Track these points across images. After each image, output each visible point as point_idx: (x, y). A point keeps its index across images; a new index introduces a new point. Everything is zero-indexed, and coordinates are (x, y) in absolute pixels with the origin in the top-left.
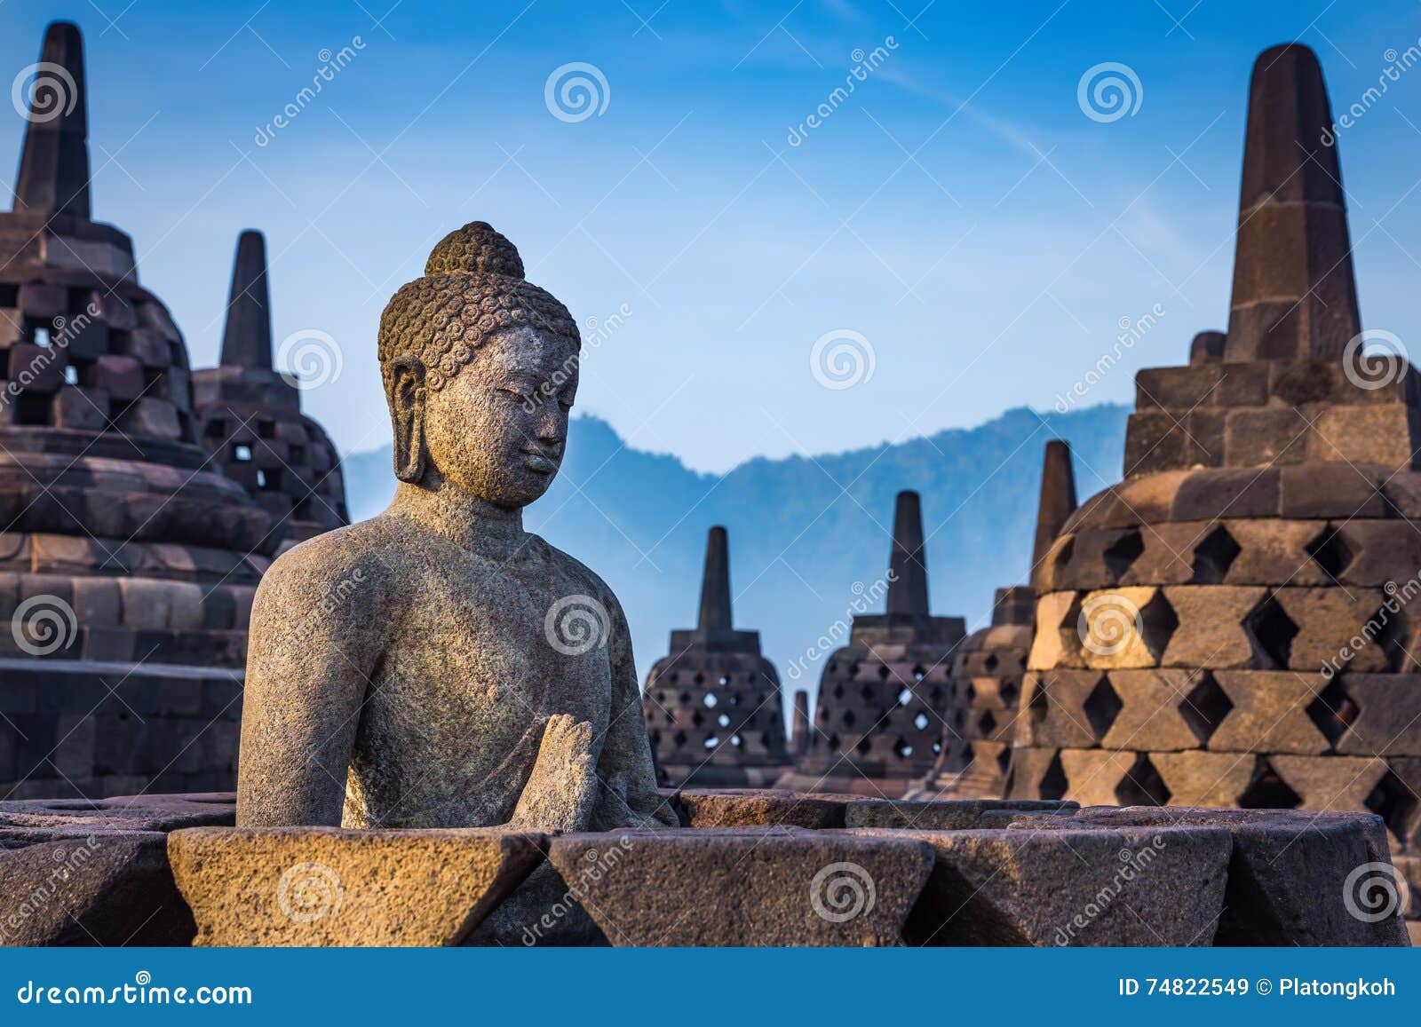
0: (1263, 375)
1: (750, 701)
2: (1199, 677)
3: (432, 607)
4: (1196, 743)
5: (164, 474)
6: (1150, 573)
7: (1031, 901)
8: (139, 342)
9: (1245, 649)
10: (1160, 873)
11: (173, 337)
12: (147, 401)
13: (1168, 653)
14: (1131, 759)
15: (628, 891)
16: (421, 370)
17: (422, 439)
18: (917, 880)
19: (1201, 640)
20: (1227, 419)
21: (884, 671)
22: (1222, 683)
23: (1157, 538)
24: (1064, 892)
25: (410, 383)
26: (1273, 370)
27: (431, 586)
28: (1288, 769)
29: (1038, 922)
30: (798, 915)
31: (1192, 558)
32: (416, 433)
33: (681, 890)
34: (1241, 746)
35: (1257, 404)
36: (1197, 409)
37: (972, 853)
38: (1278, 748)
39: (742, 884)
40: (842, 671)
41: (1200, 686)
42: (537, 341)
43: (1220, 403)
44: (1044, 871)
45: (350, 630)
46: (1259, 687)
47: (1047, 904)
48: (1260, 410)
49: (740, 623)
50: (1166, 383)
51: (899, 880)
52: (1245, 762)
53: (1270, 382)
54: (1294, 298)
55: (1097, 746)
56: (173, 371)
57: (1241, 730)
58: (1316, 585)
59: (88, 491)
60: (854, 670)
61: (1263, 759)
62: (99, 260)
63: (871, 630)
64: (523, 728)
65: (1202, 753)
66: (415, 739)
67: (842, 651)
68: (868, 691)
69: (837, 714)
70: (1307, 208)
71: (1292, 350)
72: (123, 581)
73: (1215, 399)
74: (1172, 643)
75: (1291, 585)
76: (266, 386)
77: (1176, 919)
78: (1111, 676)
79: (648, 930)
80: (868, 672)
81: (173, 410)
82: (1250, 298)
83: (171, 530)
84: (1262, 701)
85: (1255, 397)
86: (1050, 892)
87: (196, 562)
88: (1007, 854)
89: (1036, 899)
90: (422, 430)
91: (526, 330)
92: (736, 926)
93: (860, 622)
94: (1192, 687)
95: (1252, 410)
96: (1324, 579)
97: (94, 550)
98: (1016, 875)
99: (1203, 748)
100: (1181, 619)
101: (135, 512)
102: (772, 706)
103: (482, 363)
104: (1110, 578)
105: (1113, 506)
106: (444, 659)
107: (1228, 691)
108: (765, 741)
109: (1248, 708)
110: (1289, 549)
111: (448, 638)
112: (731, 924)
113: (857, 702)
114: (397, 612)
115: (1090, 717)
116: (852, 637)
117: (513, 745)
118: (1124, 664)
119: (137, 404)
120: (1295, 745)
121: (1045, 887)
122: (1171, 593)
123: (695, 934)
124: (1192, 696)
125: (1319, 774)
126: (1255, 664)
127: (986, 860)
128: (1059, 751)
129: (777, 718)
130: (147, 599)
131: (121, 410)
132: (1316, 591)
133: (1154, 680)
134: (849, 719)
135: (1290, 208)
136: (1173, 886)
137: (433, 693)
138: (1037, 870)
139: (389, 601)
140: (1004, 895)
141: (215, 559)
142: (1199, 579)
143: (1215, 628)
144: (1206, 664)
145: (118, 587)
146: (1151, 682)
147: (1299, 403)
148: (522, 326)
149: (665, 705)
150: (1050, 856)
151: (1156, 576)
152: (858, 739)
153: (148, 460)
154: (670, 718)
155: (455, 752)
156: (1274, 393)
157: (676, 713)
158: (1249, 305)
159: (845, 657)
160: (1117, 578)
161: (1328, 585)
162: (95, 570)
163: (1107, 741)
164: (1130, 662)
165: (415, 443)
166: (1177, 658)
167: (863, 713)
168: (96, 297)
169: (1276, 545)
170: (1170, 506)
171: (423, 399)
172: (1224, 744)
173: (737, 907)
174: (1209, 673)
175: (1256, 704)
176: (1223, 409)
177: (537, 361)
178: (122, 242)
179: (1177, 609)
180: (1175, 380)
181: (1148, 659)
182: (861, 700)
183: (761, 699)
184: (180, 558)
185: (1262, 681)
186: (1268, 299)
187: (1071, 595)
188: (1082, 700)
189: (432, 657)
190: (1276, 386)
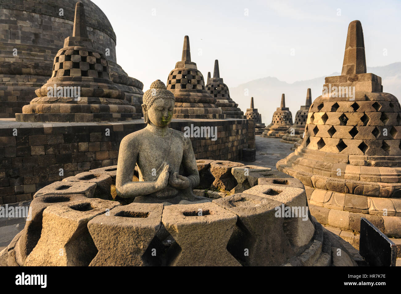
0: (346, 77)
1: (287, 117)
2: (331, 126)
3: (146, 146)
4: (330, 137)
5: (200, 94)
6: (324, 110)
7: (181, 237)
8: (197, 77)
9: (339, 122)
10: (215, 229)
11: (202, 76)
12: (198, 85)
13: (326, 122)
14: (320, 139)
15: (98, 233)
16: (146, 106)
17: (148, 117)
18: (153, 234)
19: (332, 121)
20: (340, 84)
21: (305, 113)
22: (335, 128)
23: (325, 105)
24: (189, 235)
25: (145, 108)
26: (348, 76)
27: (146, 142)
28: (345, 141)
29: (182, 242)
30: (128, 240)
31: (331, 108)
32: (147, 116)
33: (107, 234)
34: (337, 137)
35: (345, 82)
36: (335, 83)
37: (169, 227)
38: (344, 138)
39: (118, 233)
40: (299, 113)
41: (331, 128)
42: (163, 101)
43: (339, 82)
44: (184, 231)
45: (131, 150)
46: (341, 128)
47: (185, 238)
48: (346, 83)
49: (286, 107)
50: (330, 79)
51: (150, 234)
52: (338, 140)
53: (348, 79)
54: (354, 64)
55: (315, 136)
56: (201, 81)
57: (338, 135)
58: (352, 112)
59: (190, 97)
60: (300, 113)
61: (341, 140)
62: (192, 67)
63: (303, 108)
64: (161, 164)
65: (331, 138)
66: (145, 166)
67: (299, 111)
68: (302, 116)
69: (298, 119)
70: (357, 48)
71: (352, 73)
72: (194, 108)
73: (338, 81)
74: (327, 121)
75: (348, 112)
76: (219, 80)
77: (218, 239)
78: (317, 126)
79: (101, 241)
80: (302, 114)
81: (201, 85)
82: (346, 64)
83: (200, 101)
84: (341, 130)
85: (345, 81)
86: (186, 235)
87: (204, 105)
88: (176, 228)
89: (182, 237)
90: (148, 115)
91: (161, 99)
92: (116, 242)
93: (302, 107)
94: (330, 128)
95: (344, 83)
96: (353, 111)
97: (191, 105)
98: (178, 232)
99: (331, 137)
100: (329, 117)
101: (196, 100)
102: (290, 117)
103: (154, 105)
104: (318, 111)
105: (320, 99)
106: (147, 154)
107: (336, 129)
108: (289, 122)
109: (339, 131)
110: (348, 106)
111: (148, 150)
112: (115, 241)
113: (300, 118)
114: (140, 146)
115: (314, 132)
116: (301, 109)
117: (159, 167)
118: (319, 124)
119: (197, 85)
120: (346, 137)
121: (184, 234)
122: (327, 113)
123: (109, 243)
124: (330, 129)
125: (350, 142)
126: (341, 125)
127: (172, 228)
128: (309, 137)
129: (291, 119)
130: (197, 110)
131: (195, 86)
132: (352, 113)
133: (324, 127)
134: (300, 120)
135: (354, 49)
136: (218, 232)
137: (146, 159)
138: (183, 231)
139: (138, 145)
140: (175, 236)
141: (206, 105)
142: (332, 111)
143: (334, 119)
144: (332, 125)
145: (193, 109)
146: (324, 126)
147: (352, 82)
148: (160, 98)
149: (276, 117)
150: (186, 228)
151: (325, 111)
152: (301, 123)
153: (197, 92)
154: (276, 119)
155: (150, 168)
156: (348, 80)
157: (277, 119)
158: (346, 65)
159: (299, 112)
160: (319, 111)
161: (354, 112)
162: (191, 107)
163: (316, 136)
164: (320, 124)
165: (147, 118)
166: (328, 123)
167: (302, 119)
168: (191, 72)
169: (345, 106)
170: (329, 100)
171: (147, 110)
172: (335, 137)
173: (117, 238)
174: (333, 126)
175: (340, 131)
176: (339, 83)
177: (163, 104)
178: (195, 64)
179: (328, 116)
180: (331, 79)
181: (323, 123)
182: (301, 117)
183: (289, 117)
184: (201, 105)
185: (341, 127)
186: (349, 64)
187: (313, 113)
188: (313, 129)
189: (145, 154)
190: (349, 79)
